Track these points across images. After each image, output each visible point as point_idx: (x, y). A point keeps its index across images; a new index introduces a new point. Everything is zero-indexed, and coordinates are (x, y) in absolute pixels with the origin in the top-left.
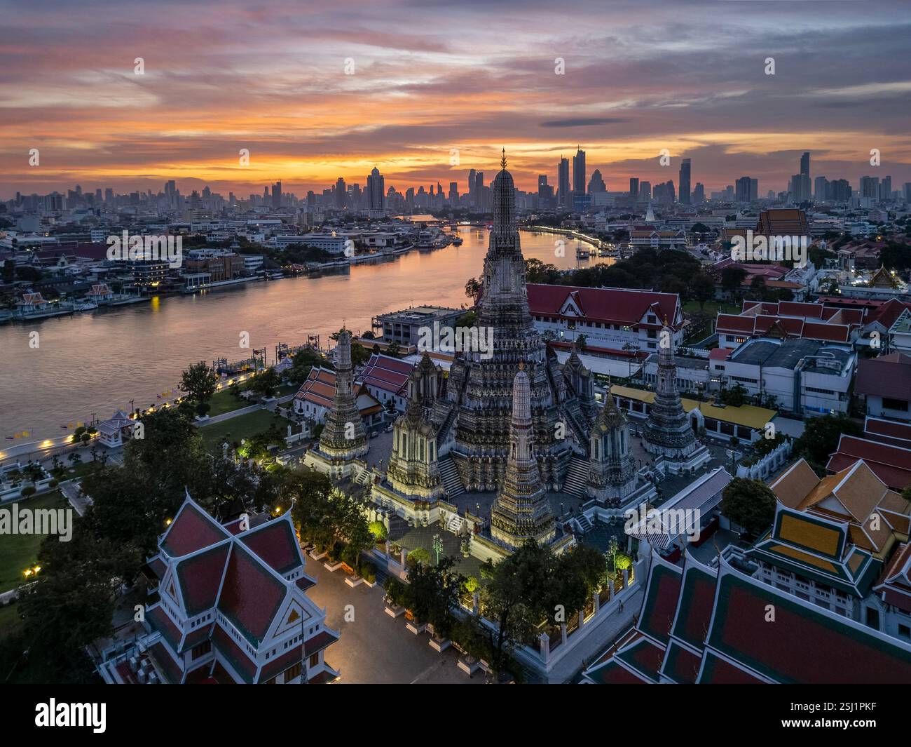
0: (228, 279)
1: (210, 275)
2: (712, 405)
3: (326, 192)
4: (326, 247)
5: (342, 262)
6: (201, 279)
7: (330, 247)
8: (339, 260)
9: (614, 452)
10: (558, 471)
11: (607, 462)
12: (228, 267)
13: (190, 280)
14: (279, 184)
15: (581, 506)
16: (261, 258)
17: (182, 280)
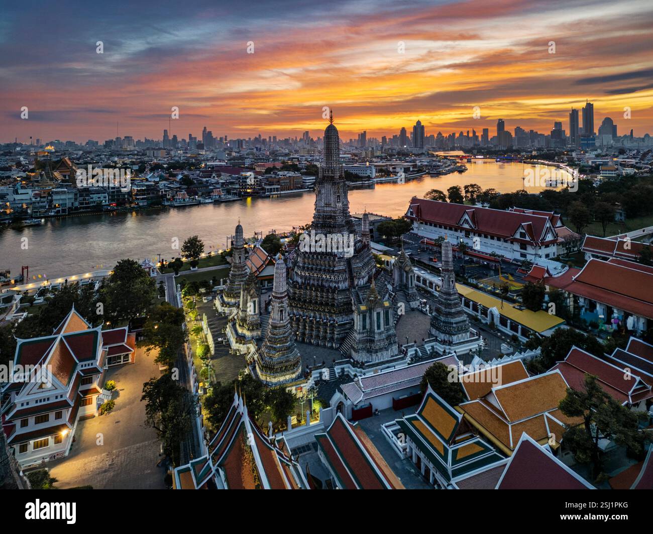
0: (292, 190)
1: (279, 187)
2: (514, 307)
3: (395, 137)
4: (358, 172)
5: (367, 182)
6: (274, 189)
7: (360, 172)
8: (365, 181)
9: (371, 328)
10: (337, 334)
11: (363, 333)
12: (292, 182)
13: (268, 189)
14: (365, 132)
15: (334, 361)
16: (314, 178)
17: (263, 189)
